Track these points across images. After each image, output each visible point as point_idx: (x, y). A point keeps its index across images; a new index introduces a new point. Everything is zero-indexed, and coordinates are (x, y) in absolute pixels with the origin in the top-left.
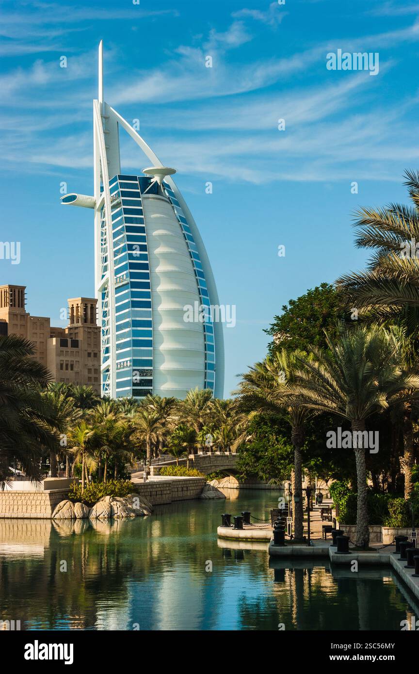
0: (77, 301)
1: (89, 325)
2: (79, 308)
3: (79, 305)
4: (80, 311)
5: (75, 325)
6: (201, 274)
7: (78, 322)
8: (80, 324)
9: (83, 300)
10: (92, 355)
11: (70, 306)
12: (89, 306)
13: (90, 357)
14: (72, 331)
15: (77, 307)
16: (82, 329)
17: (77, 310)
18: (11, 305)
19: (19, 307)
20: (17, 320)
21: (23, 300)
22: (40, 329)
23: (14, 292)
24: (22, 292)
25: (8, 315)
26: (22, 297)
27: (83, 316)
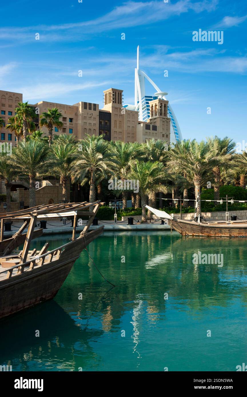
1: (163, 116)
2: (157, 106)
3: (157, 104)
5: (154, 117)
7: (156, 115)
10: (165, 136)
12: (164, 106)
13: (164, 137)
14: (152, 121)
16: (159, 119)
17: (156, 108)
18: (114, 102)
19: (118, 103)
20: (117, 111)
21: (121, 99)
22: (132, 118)
23: (116, 93)
24: (120, 94)
25: (111, 108)
26: (120, 97)
27: (159, 111)
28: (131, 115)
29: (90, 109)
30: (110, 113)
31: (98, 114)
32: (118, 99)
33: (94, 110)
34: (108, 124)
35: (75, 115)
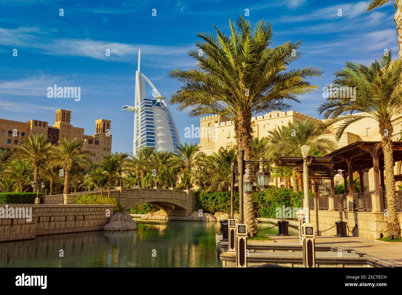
0: (99, 121)
2: (101, 125)
3: (101, 123)
4: (101, 126)
5: (99, 133)
6: (175, 138)
7: (100, 132)
8: (101, 133)
9: (103, 120)
10: (106, 149)
11: (97, 124)
12: (106, 124)
13: (105, 150)
14: (97, 137)
15: (100, 124)
16: (101, 136)
17: (100, 126)
18: (62, 120)
19: (67, 121)
20: (65, 128)
21: (69, 118)
22: (78, 134)
23: (65, 113)
24: (69, 114)
25: (59, 125)
26: (69, 116)
27: (103, 129)
28: (77, 131)
29: (40, 125)
30: (59, 130)
31: (47, 130)
32: (67, 118)
33: (43, 127)
34: (56, 138)
35: (27, 130)
